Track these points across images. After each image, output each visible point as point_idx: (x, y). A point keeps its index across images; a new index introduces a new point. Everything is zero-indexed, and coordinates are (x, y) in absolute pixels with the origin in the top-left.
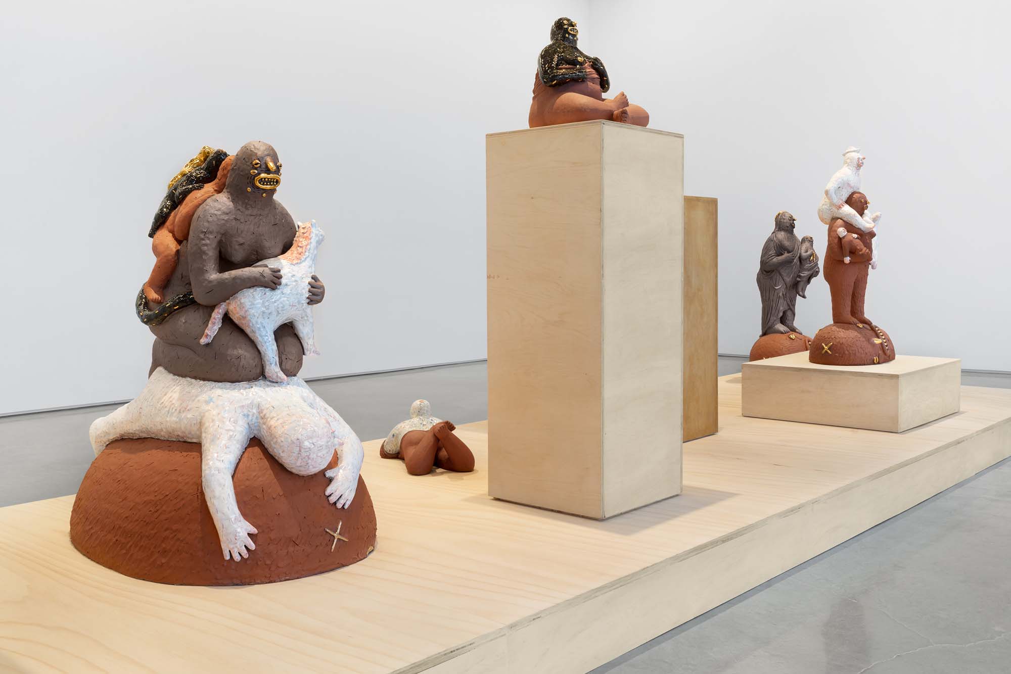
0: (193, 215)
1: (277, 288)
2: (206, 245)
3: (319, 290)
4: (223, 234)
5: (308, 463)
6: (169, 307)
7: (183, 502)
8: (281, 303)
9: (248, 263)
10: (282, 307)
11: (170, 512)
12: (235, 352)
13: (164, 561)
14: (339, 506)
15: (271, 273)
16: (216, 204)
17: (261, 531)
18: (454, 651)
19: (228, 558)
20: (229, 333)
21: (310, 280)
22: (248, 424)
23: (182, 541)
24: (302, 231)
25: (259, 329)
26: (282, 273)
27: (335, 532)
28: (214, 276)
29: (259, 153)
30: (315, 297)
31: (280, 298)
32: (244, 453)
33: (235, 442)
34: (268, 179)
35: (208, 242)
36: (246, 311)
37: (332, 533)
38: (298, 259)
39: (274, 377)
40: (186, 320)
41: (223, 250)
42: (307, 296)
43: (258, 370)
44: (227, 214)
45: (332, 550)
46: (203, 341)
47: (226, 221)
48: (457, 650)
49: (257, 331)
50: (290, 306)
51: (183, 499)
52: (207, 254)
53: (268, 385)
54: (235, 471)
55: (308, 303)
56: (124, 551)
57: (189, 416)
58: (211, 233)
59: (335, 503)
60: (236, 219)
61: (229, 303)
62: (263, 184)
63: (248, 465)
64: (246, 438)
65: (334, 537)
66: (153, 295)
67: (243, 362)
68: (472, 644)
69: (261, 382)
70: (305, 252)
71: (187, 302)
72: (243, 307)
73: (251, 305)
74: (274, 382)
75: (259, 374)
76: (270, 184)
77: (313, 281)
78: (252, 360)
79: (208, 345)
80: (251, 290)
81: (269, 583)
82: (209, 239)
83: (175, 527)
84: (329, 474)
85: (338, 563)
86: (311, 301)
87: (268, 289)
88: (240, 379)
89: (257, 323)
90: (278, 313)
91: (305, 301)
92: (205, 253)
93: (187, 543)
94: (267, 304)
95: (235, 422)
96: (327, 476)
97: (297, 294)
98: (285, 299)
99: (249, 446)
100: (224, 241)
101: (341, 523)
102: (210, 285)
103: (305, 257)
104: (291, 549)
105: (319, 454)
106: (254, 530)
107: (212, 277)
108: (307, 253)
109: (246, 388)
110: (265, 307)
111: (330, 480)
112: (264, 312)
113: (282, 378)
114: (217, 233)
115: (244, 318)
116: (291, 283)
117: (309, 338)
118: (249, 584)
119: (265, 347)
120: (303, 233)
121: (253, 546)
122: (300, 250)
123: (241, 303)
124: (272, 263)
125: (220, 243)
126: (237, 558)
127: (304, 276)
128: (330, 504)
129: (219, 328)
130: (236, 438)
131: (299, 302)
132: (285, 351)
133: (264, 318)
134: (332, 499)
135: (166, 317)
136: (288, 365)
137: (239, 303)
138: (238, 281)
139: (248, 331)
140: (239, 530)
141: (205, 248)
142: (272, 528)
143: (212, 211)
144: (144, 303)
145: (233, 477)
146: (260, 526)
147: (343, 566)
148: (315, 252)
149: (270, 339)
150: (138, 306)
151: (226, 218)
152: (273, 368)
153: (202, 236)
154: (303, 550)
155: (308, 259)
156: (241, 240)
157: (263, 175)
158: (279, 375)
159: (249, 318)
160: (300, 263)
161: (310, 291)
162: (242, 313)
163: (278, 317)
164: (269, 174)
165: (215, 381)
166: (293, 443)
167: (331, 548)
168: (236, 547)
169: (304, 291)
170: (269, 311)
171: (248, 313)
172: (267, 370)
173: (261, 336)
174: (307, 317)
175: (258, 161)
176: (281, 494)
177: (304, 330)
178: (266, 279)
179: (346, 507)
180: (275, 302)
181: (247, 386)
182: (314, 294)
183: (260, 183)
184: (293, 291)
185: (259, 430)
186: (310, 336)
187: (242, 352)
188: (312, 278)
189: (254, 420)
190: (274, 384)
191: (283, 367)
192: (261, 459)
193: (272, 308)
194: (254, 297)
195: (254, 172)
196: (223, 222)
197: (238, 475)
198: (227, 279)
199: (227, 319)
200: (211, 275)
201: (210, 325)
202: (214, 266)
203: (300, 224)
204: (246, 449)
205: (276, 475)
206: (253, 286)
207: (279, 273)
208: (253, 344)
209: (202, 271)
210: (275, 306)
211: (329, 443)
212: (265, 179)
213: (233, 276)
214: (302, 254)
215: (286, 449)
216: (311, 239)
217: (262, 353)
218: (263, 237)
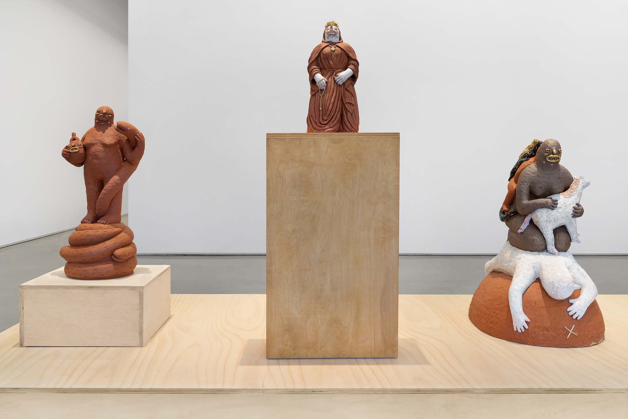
0: (520, 173)
1: (554, 209)
2: (523, 188)
3: (579, 211)
4: (531, 183)
5: (557, 294)
6: (509, 214)
7: (502, 302)
8: (557, 216)
9: (544, 196)
10: (557, 218)
11: (496, 305)
12: (532, 238)
13: (491, 326)
14: (574, 317)
15: (551, 202)
16: (529, 169)
17: (532, 321)
18: (589, 390)
19: (515, 330)
20: (531, 228)
21: (575, 205)
22: (535, 271)
23: (499, 319)
24: (575, 181)
25: (544, 228)
26: (559, 202)
27: (570, 329)
28: (526, 201)
29: (549, 145)
30: (576, 214)
31: (556, 214)
32: (531, 284)
33: (526, 279)
34: (553, 157)
35: (524, 186)
36: (538, 219)
37: (568, 330)
38: (569, 195)
39: (551, 251)
40: (515, 220)
41: (532, 190)
42: (572, 213)
43: (543, 247)
44: (534, 173)
45: (568, 338)
46: (519, 231)
47: (533, 177)
48: (591, 390)
49: (543, 229)
50: (562, 218)
51: (501, 301)
52: (523, 192)
53: (548, 254)
54: (525, 292)
55: (572, 217)
56: (479, 319)
57: (512, 264)
58: (526, 182)
59: (572, 316)
60: (538, 176)
61: (532, 215)
62: (551, 160)
63: (532, 290)
64: (533, 278)
65: (569, 332)
66: (505, 208)
67: (535, 242)
68: (600, 390)
69: (545, 253)
70: (574, 191)
71: (516, 213)
72: (537, 217)
73: (541, 216)
74: (551, 253)
75: (544, 249)
76: (554, 160)
77: (577, 206)
78: (540, 242)
79: (521, 233)
80: (542, 209)
81: (533, 345)
82: (524, 185)
83: (497, 312)
84: (571, 301)
85: (571, 345)
86: (574, 216)
87: (549, 209)
88: (534, 250)
89: (543, 225)
90: (555, 221)
91: (570, 216)
92: (522, 191)
93: (500, 320)
94: (549, 216)
95: (528, 270)
96: (570, 302)
97: (566, 212)
98: (559, 214)
99: (535, 282)
100: (532, 186)
101: (574, 326)
102: (523, 206)
103: (573, 194)
104: (545, 332)
105: (563, 290)
106: (529, 320)
107: (524, 202)
108: (575, 192)
109: (536, 255)
110: (548, 218)
111: (572, 304)
112: (547, 220)
113: (555, 252)
114: (529, 182)
115: (538, 222)
116: (563, 207)
117: (574, 234)
118: (524, 344)
119: (547, 237)
120: (575, 182)
121: (527, 327)
122: (572, 190)
123: (537, 215)
124: (554, 197)
125: (530, 186)
126: (520, 331)
127: (571, 203)
128: (569, 315)
129: (528, 226)
130: (527, 277)
131: (567, 216)
132: (559, 239)
133: (547, 223)
134: (571, 314)
135: (508, 219)
136: (559, 246)
137: (536, 215)
138: (535, 205)
139: (540, 228)
140: (521, 318)
141: (522, 189)
142: (537, 321)
143: (527, 172)
144: (502, 212)
145: (523, 295)
146: (531, 319)
147: (574, 347)
148: (581, 191)
149: (550, 233)
150: (500, 212)
151: (533, 175)
152: (551, 246)
153: (521, 183)
154: (552, 334)
155: (575, 195)
156: (540, 186)
157: (552, 156)
158: (553, 250)
159: (540, 222)
160: (570, 197)
161: (573, 211)
162: (537, 220)
163: (555, 223)
164: (554, 155)
165: (524, 250)
166: (551, 283)
167: (567, 337)
168: (519, 326)
169: (570, 211)
170: (550, 220)
171: (539, 220)
172: (548, 248)
173: (545, 231)
174: (572, 223)
175: (548, 149)
176: (544, 306)
177: (570, 229)
178: (549, 205)
179: (578, 319)
180: (553, 215)
181: (537, 254)
182: (576, 213)
183: (549, 159)
184: (563, 211)
185: (540, 275)
186: (574, 233)
187: (536, 238)
188: (576, 204)
189: (538, 270)
190: (551, 255)
191: (557, 247)
192: (538, 288)
193: (552, 219)
194: (543, 213)
195: (546, 154)
196: (531, 177)
197: (526, 294)
198: (530, 204)
199: (531, 221)
200: (524, 201)
201: (523, 224)
202: (526, 197)
203: (575, 177)
204: (533, 283)
205: (543, 297)
206: (543, 208)
207: (556, 202)
208: (542, 234)
209: (521, 199)
210: (553, 217)
211: (569, 286)
212: (551, 157)
213: (533, 202)
214: (572, 193)
215: (547, 286)
216: (578, 185)
217: (546, 240)
218: (552, 184)
